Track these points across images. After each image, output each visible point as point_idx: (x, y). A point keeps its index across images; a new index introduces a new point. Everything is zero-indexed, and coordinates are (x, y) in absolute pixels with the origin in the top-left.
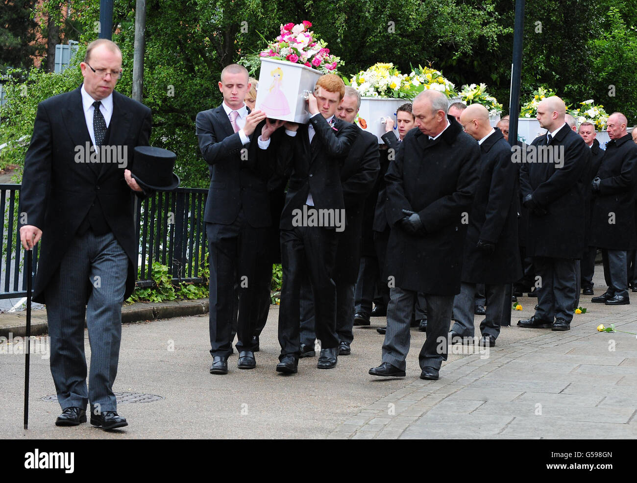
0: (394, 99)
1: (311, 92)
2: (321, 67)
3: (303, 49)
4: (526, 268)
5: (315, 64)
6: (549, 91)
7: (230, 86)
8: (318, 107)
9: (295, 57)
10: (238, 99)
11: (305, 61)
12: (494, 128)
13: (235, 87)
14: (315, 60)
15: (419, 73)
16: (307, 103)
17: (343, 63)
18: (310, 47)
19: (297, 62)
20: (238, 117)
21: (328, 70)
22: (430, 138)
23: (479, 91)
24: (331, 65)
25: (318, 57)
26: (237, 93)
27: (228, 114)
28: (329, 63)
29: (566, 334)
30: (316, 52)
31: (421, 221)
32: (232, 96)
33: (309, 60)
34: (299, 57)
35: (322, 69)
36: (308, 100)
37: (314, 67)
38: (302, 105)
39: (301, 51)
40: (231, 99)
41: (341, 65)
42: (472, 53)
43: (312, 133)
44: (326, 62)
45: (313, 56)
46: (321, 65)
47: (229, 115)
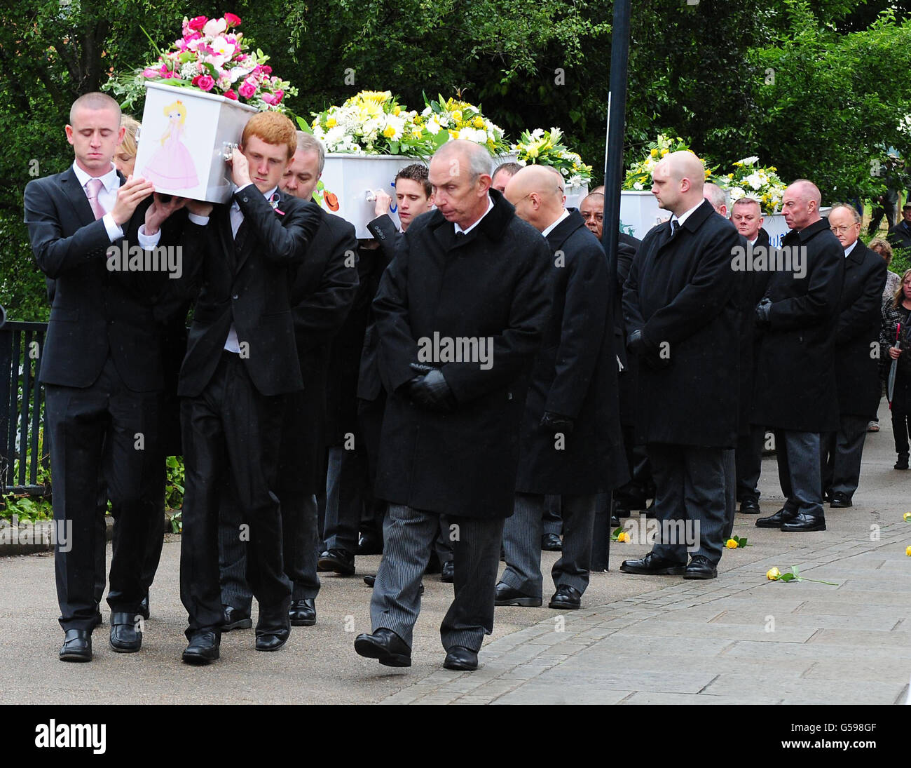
0: (391, 156)
1: (236, 145)
2: (255, 99)
3: (224, 66)
4: (637, 465)
5: (241, 94)
6: (677, 142)
7: (88, 132)
8: (250, 173)
9: (205, 81)
10: (102, 157)
11: (227, 88)
12: (568, 209)
13: (96, 134)
14: (245, 87)
15: (438, 110)
16: (228, 166)
17: (295, 92)
18: (236, 62)
19: (213, 91)
20: (102, 190)
21: (267, 105)
22: (457, 229)
23: (549, 143)
24: (272, 96)
25: (249, 80)
26: (99, 145)
27: (83, 185)
28: (269, 92)
29: (709, 585)
30: (245, 72)
31: (447, 382)
32: (91, 150)
33: (234, 86)
34: (216, 80)
35: (257, 104)
36: (231, 161)
37: (243, 100)
38: (219, 169)
39: (220, 70)
40: (88, 157)
41: (292, 96)
42: (536, 72)
43: (237, 220)
44: (264, 89)
45: (240, 79)
46: (255, 96)
47: (86, 185)
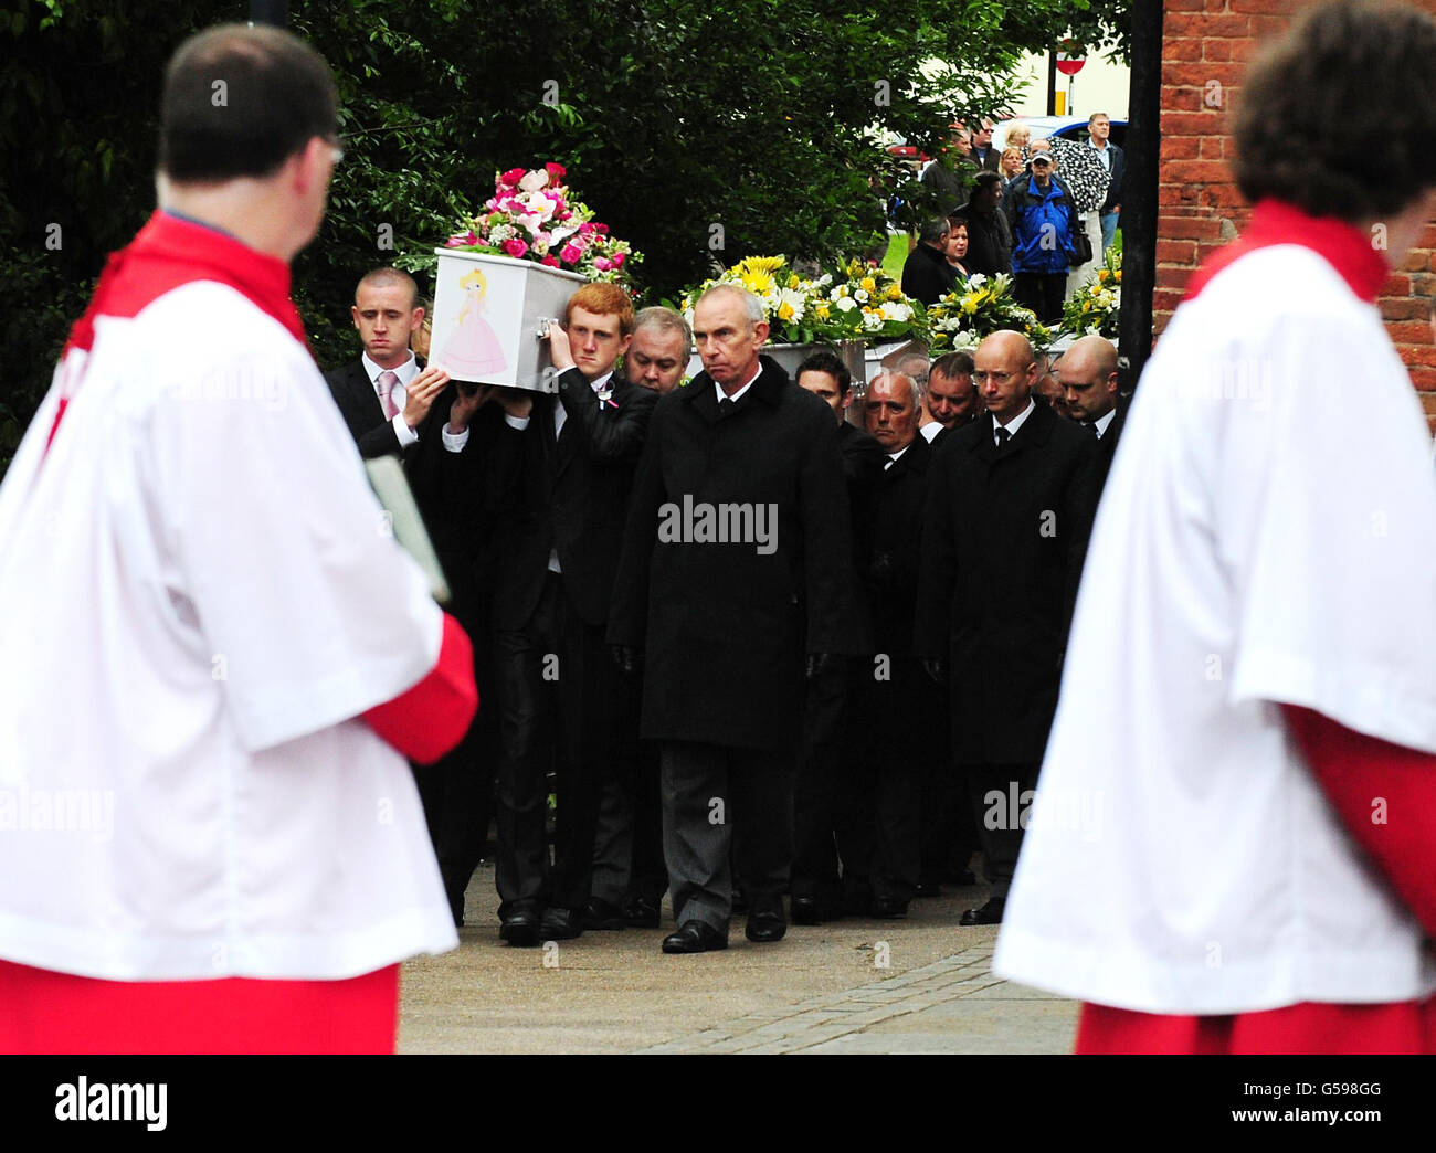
1: (557, 320)
2: (584, 265)
3: (543, 227)
5: (567, 260)
7: (371, 315)
8: (573, 353)
9: (519, 246)
10: (389, 345)
11: (545, 252)
13: (380, 317)
14: (567, 250)
16: (545, 344)
17: (639, 257)
18: (558, 222)
19: (525, 257)
20: (398, 385)
21: (598, 271)
24: (606, 261)
25: (573, 242)
26: (384, 329)
27: (372, 379)
28: (605, 256)
30: (569, 232)
32: (374, 337)
33: (554, 250)
34: (530, 244)
35: (586, 271)
36: (549, 339)
37: (564, 266)
38: (535, 350)
39: (534, 230)
40: (372, 344)
41: (636, 262)
43: (561, 417)
44: (597, 252)
45: (563, 242)
46: (583, 261)
47: (377, 380)
